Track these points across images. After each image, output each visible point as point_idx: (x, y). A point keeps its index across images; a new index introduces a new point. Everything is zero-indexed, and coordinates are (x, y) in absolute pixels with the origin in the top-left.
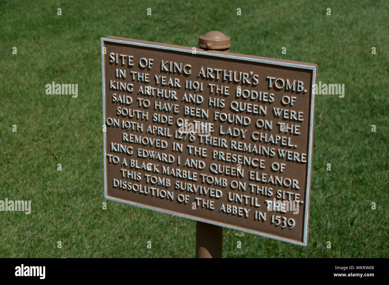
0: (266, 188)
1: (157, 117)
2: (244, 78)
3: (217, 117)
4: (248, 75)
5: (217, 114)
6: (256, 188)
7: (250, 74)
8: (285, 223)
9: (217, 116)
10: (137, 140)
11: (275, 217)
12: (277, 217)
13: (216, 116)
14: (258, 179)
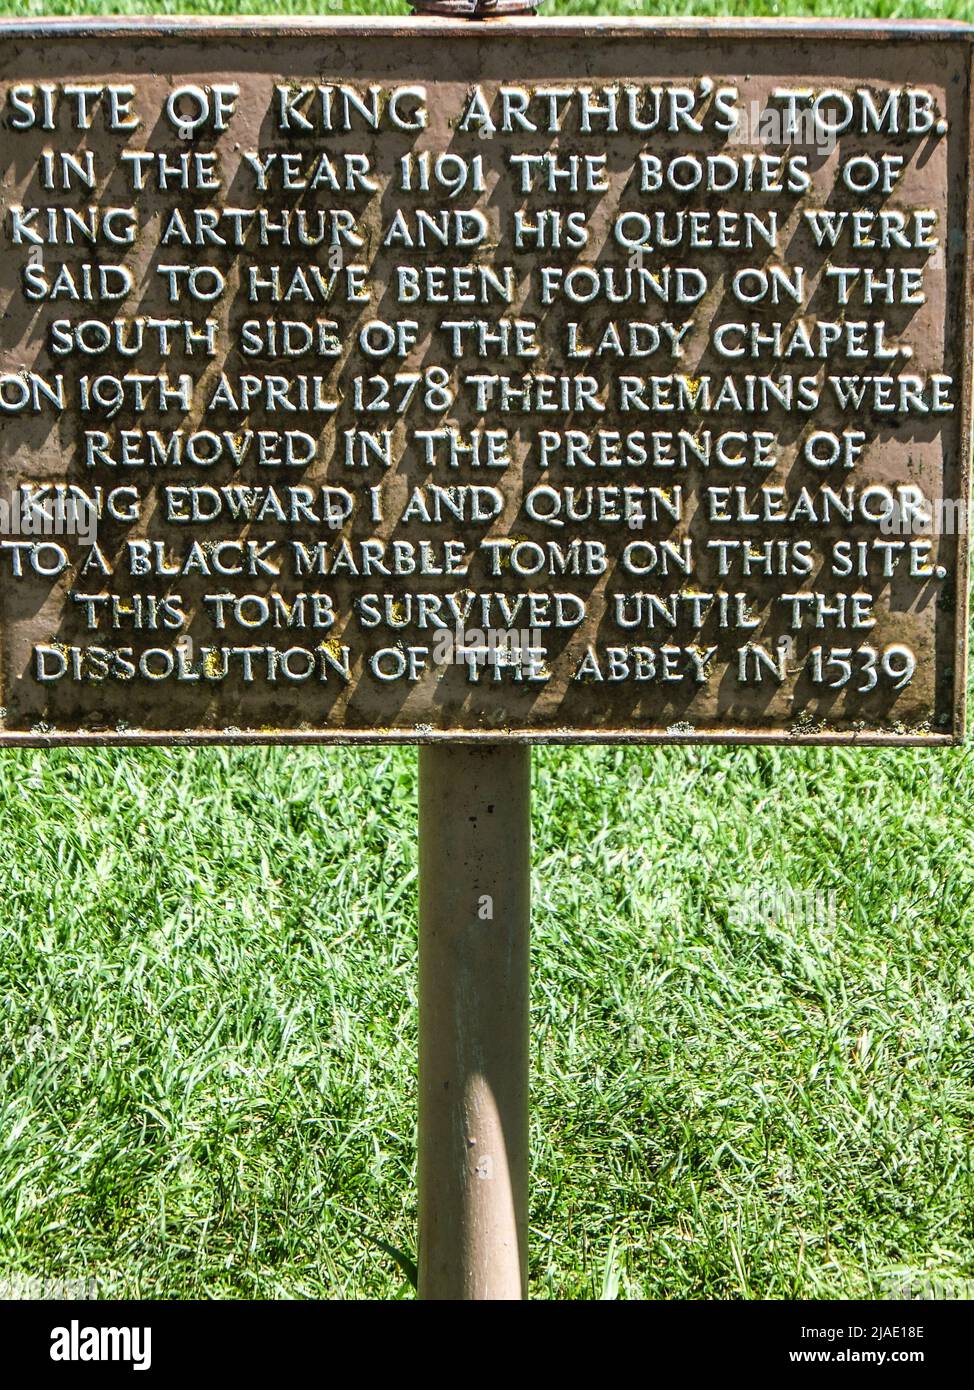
0: (783, 544)
1: (263, 332)
2: (675, 109)
3: (552, 291)
4: (690, 95)
5: (554, 278)
6: (736, 555)
7: (698, 90)
8: (872, 671)
9: (556, 286)
10: (162, 452)
11: (826, 655)
12: (835, 652)
13: (549, 284)
14: (746, 516)
